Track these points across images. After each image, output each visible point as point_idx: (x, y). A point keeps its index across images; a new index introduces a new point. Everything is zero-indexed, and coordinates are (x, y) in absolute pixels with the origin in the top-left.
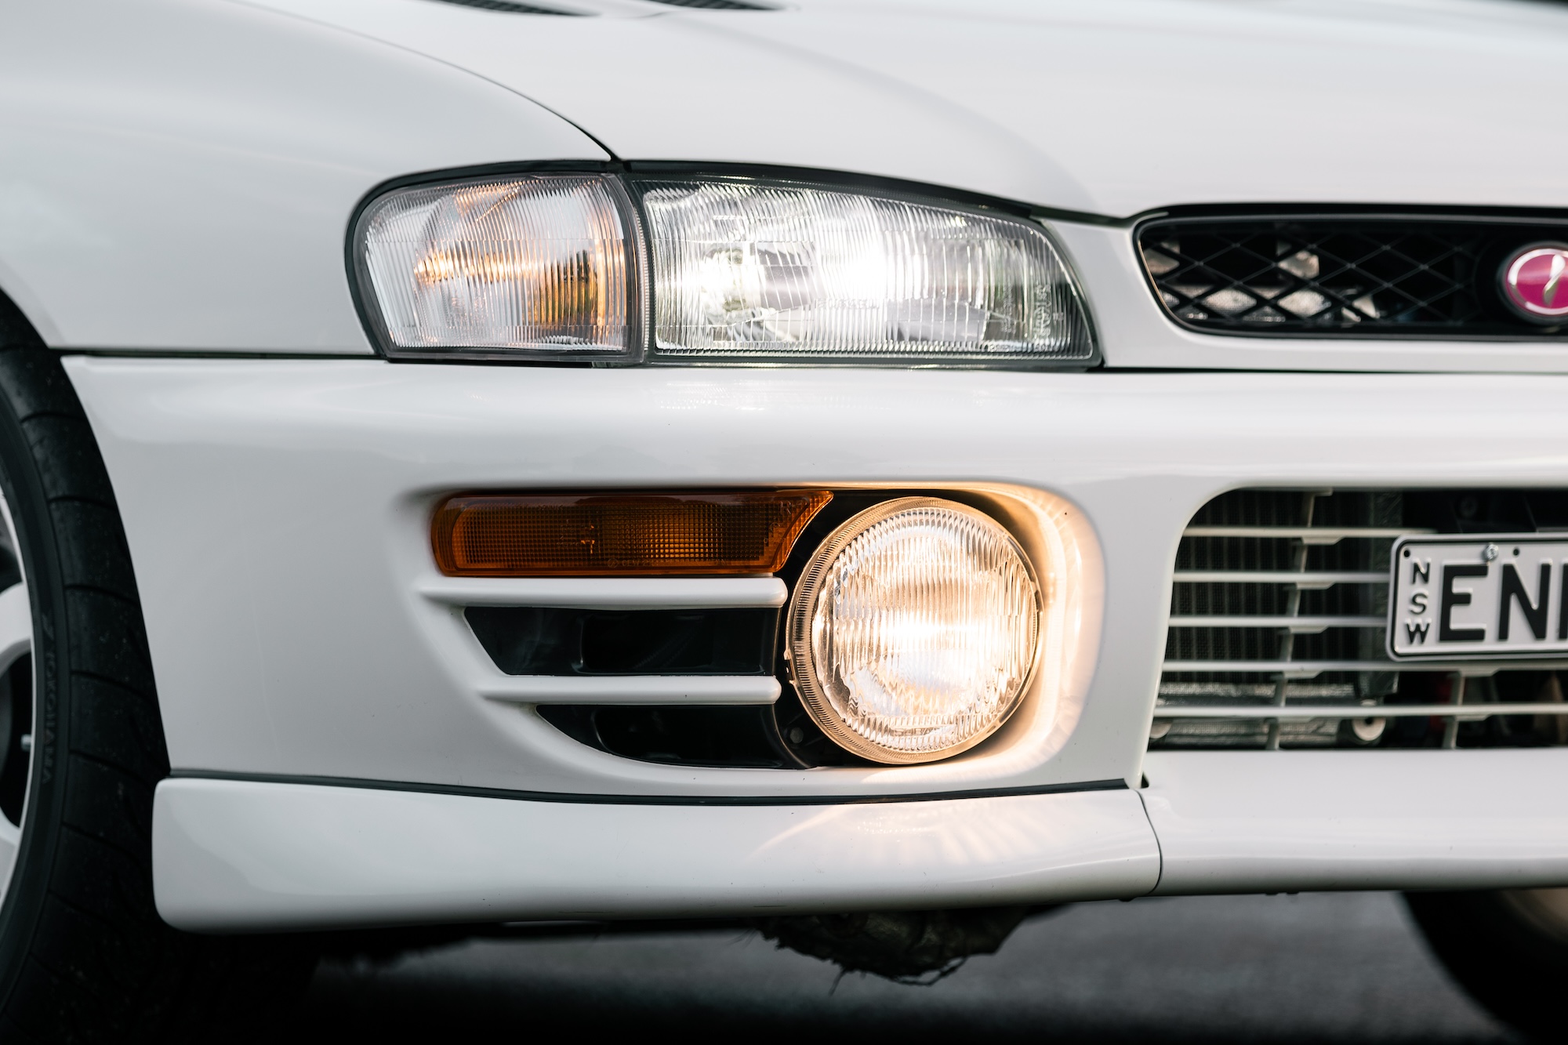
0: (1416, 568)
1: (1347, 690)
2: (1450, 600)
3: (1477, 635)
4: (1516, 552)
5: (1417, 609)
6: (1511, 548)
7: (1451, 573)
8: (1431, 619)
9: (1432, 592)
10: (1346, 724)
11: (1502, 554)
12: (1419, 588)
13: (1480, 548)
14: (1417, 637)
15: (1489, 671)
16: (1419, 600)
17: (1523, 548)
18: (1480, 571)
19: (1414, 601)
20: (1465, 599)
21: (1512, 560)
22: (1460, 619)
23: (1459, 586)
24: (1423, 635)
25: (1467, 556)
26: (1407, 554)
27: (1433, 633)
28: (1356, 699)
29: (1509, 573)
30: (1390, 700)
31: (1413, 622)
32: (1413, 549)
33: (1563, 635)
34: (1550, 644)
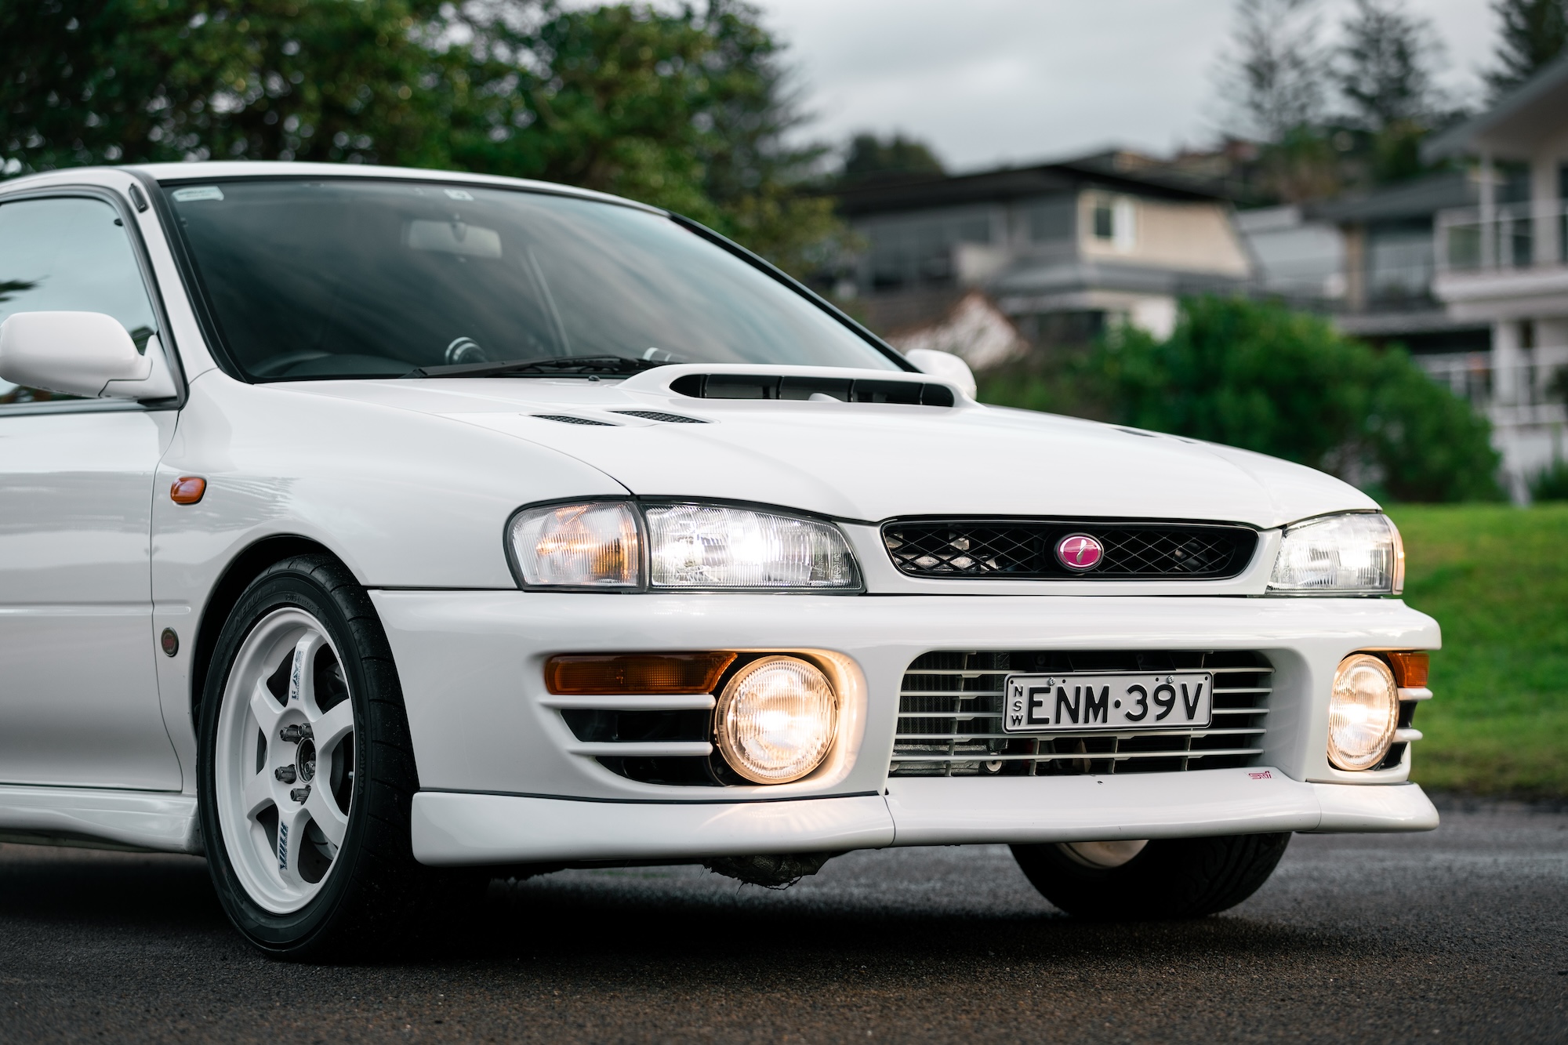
0: (1016, 689)
1: (984, 747)
2: (1033, 704)
3: (1046, 721)
4: (1064, 681)
5: (1017, 709)
6: (1062, 679)
7: (1033, 691)
8: (1023, 713)
9: (1024, 700)
10: (983, 764)
11: (1058, 682)
12: (1018, 699)
13: (1048, 679)
14: (1017, 721)
15: (1051, 738)
16: (1017, 704)
17: (1067, 679)
18: (1046, 690)
19: (1015, 705)
20: (1040, 704)
21: (1062, 685)
22: (1037, 713)
23: (1037, 698)
24: (1020, 721)
25: (1041, 683)
26: (1012, 682)
27: (1024, 720)
28: (987, 752)
29: (1061, 691)
30: (1004, 753)
31: (1014, 715)
32: (1014, 680)
33: (1086, 721)
34: (1081, 725)
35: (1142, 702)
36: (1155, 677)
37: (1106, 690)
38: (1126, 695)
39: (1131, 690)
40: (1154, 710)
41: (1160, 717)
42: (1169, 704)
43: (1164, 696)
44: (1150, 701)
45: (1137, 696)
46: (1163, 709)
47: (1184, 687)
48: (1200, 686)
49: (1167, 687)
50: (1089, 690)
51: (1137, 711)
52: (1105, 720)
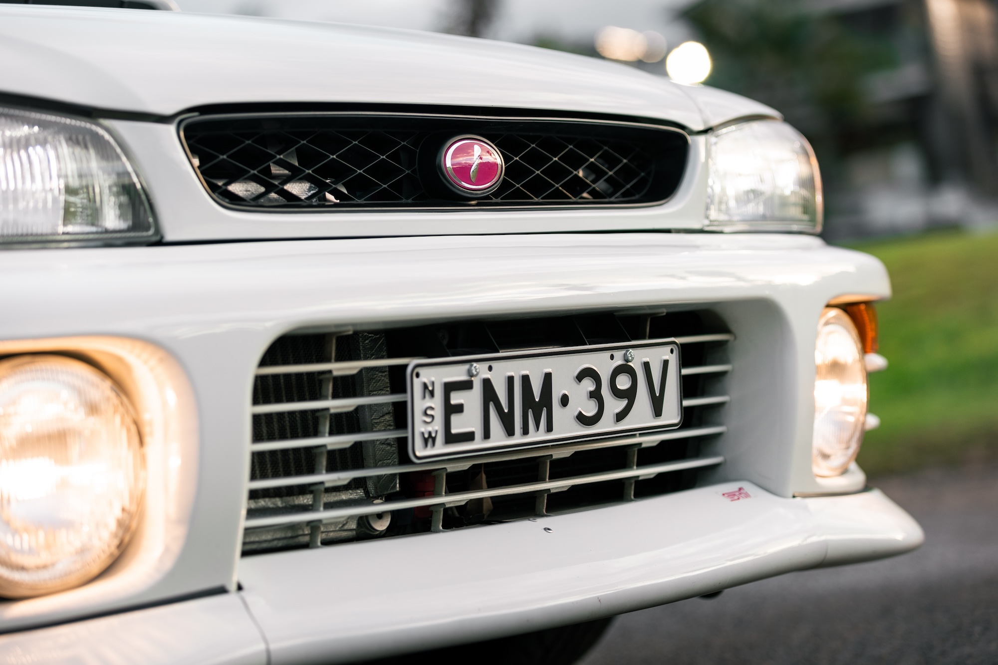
0: (425, 386)
2: (451, 410)
3: (469, 437)
4: (490, 368)
5: (428, 420)
6: (485, 365)
7: (450, 388)
8: (437, 426)
9: (437, 403)
10: (363, 520)
11: (482, 371)
12: (428, 403)
13: (467, 367)
14: (430, 441)
15: (465, 466)
16: (429, 412)
17: (495, 364)
18: (466, 385)
19: (425, 414)
20: (459, 409)
21: (488, 375)
22: (459, 425)
23: (456, 398)
24: (434, 439)
25: (457, 374)
26: (418, 375)
27: (440, 439)
28: (368, 500)
29: (487, 384)
31: (426, 429)
32: (422, 371)
33: (525, 432)
34: (518, 439)
35: (596, 395)
36: (608, 354)
37: (548, 377)
38: (574, 384)
39: (580, 377)
40: (614, 406)
41: (620, 417)
42: (630, 395)
43: (623, 382)
44: (605, 391)
45: (588, 385)
46: (623, 403)
47: (647, 366)
48: (666, 363)
49: (625, 369)
50: (526, 379)
51: (590, 410)
52: (550, 429)
